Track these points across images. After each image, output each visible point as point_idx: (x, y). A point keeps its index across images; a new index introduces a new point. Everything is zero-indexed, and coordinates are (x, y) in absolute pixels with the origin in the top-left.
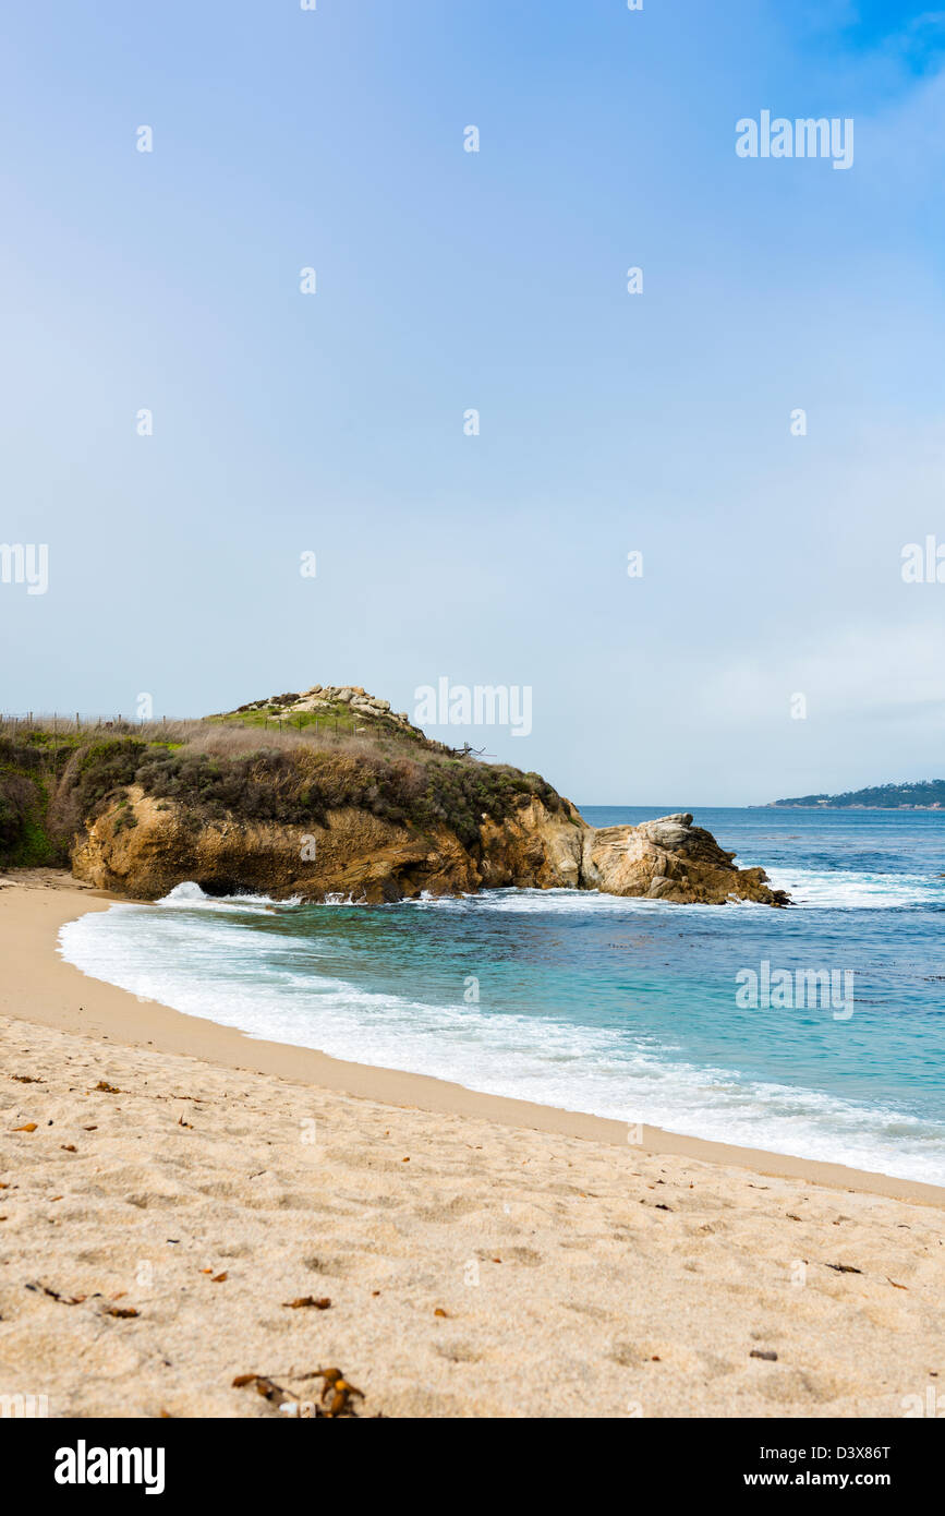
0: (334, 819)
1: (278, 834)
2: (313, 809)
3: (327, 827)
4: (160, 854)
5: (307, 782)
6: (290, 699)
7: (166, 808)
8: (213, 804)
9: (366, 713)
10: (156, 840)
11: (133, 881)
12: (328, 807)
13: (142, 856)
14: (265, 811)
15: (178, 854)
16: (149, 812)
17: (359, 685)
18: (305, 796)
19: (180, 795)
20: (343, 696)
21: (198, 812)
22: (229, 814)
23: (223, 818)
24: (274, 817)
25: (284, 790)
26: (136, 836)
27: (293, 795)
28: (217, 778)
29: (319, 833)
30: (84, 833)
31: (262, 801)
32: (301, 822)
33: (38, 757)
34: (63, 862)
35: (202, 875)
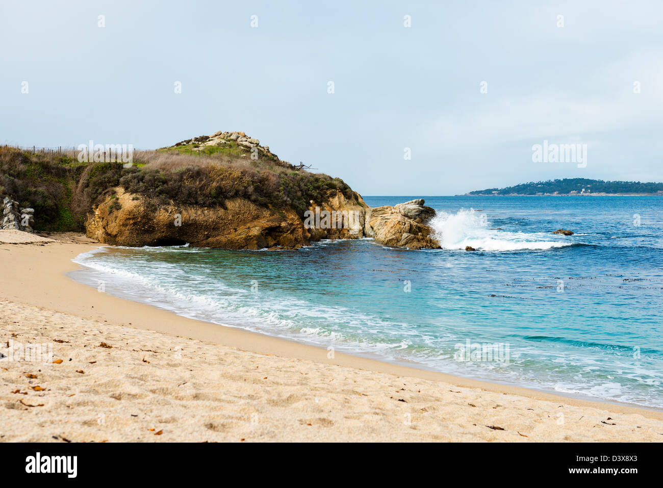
0: (230, 204)
1: (199, 212)
2: (219, 198)
3: (226, 209)
4: (134, 224)
5: (214, 184)
6: (204, 139)
7: (137, 199)
8: (163, 196)
9: (246, 146)
10: (132, 216)
11: (119, 239)
12: (226, 198)
13: (125, 225)
14: (190, 200)
15: (144, 224)
16: (128, 201)
17: (242, 131)
18: (213, 192)
19: (145, 192)
20: (233, 137)
21: (155, 201)
22: (172, 202)
23: (169, 204)
24: (197, 203)
25: (202, 188)
26: (121, 214)
27: (207, 191)
28: (165, 182)
29: (221, 212)
30: (92, 213)
31: (190, 195)
32: (211, 206)
33: (65, 171)
34: (81, 229)
35: (158, 235)
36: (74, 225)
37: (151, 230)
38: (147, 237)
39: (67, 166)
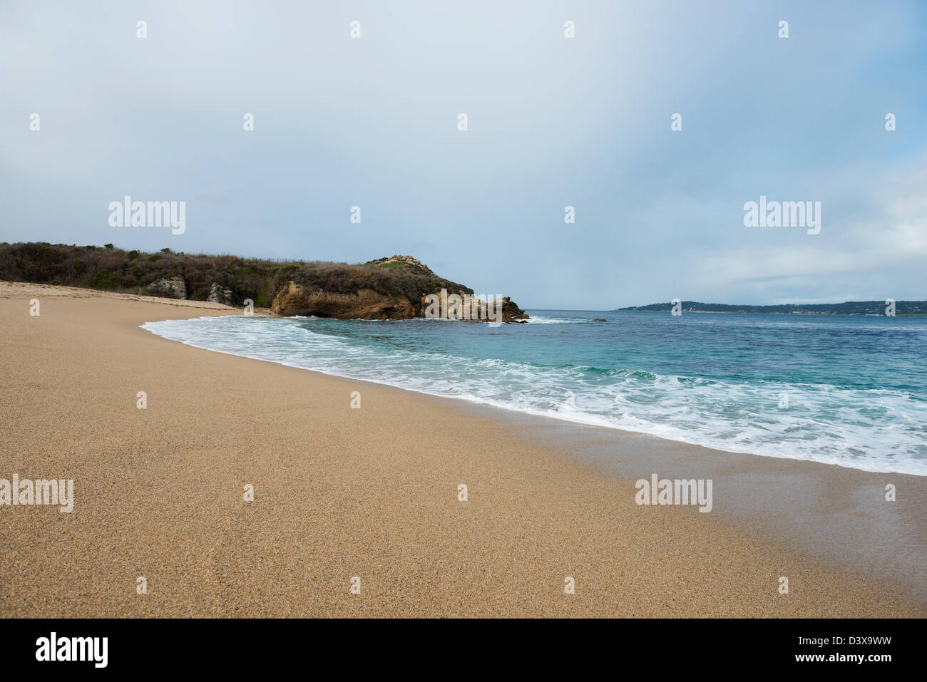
0: (360, 293)
1: (339, 297)
2: (353, 288)
3: (357, 295)
4: (294, 302)
5: (351, 280)
6: (385, 259)
7: (299, 287)
8: (315, 286)
9: (410, 264)
10: (294, 298)
11: (285, 311)
12: (359, 289)
13: (289, 303)
14: (334, 289)
15: (302, 303)
16: (293, 288)
17: (410, 255)
18: (349, 284)
19: (304, 283)
20: (403, 259)
21: (310, 289)
22: (321, 290)
23: (319, 291)
24: (337, 291)
25: (342, 282)
26: (288, 296)
27: (345, 283)
28: (318, 278)
29: (354, 297)
30: (276, 296)
31: (333, 286)
32: (348, 293)
33: (266, 271)
34: (269, 306)
35: (310, 310)
36: (265, 304)
37: (306, 306)
38: (303, 311)
39: (268, 269)
